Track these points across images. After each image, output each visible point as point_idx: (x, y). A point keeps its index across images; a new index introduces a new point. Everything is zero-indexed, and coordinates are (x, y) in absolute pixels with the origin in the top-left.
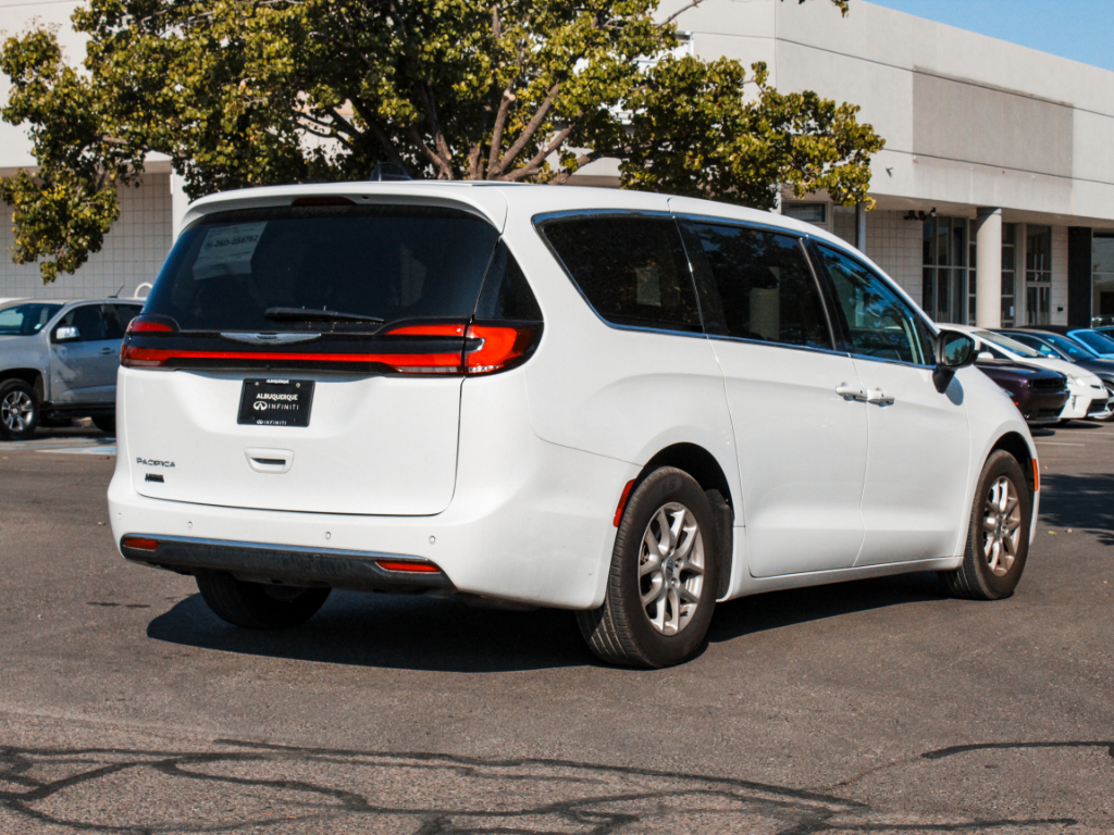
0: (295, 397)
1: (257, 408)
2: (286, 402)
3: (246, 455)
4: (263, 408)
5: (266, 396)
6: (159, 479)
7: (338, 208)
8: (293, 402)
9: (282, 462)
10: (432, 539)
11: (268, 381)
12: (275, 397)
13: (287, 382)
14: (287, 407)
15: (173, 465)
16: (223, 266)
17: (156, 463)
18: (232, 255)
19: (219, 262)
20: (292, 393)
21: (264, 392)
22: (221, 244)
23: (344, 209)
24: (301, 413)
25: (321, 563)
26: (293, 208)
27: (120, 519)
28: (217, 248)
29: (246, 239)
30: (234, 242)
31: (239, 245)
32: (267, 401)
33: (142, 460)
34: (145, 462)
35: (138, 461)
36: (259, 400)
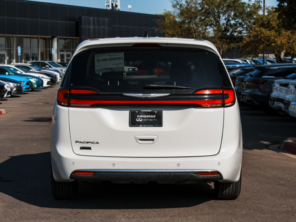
0: (155, 116)
1: (138, 121)
2: (150, 118)
3: (136, 138)
4: (141, 121)
5: (141, 116)
6: (89, 148)
7: (155, 48)
8: (154, 118)
9: (153, 140)
10: (219, 164)
11: (142, 111)
12: (145, 116)
13: (151, 111)
14: (151, 120)
15: (97, 143)
16: (111, 69)
17: (87, 143)
18: (113, 64)
19: (108, 67)
20: (153, 115)
22: (104, 60)
23: (158, 48)
24: (158, 122)
25: (175, 175)
26: (133, 47)
27: (73, 165)
28: (103, 62)
29: (116, 59)
30: (111, 59)
31: (114, 61)
32: (142, 118)
33: (78, 142)
34: (81, 142)
35: (76, 142)
36: (138, 118)
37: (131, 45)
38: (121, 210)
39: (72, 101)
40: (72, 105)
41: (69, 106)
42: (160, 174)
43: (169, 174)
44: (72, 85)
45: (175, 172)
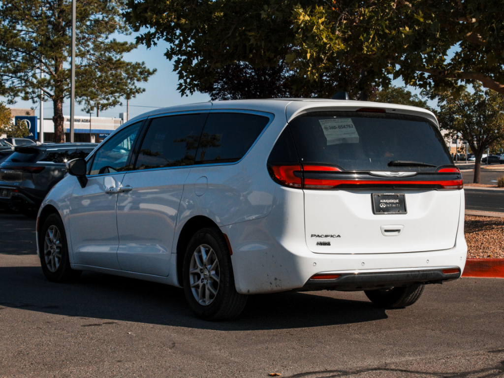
0: (397, 201)
1: (382, 207)
2: (393, 203)
3: (381, 229)
4: (384, 207)
5: (384, 201)
6: (329, 244)
7: (380, 114)
8: (397, 203)
9: (398, 231)
11: (385, 194)
12: (388, 201)
13: (394, 194)
14: (394, 205)
15: (339, 236)
17: (326, 236)
19: (340, 137)
20: (396, 199)
21: (383, 199)
24: (401, 208)
25: (423, 274)
26: (358, 113)
27: (314, 266)
28: (332, 130)
29: (346, 126)
30: (340, 127)
31: (344, 129)
32: (385, 203)
33: (315, 235)
34: (318, 236)
35: (312, 236)
36: (382, 203)
37: (355, 110)
38: (329, 326)
39: (307, 181)
40: (307, 186)
41: (303, 187)
42: (410, 273)
43: (418, 273)
44: (302, 159)
45: (419, 271)
